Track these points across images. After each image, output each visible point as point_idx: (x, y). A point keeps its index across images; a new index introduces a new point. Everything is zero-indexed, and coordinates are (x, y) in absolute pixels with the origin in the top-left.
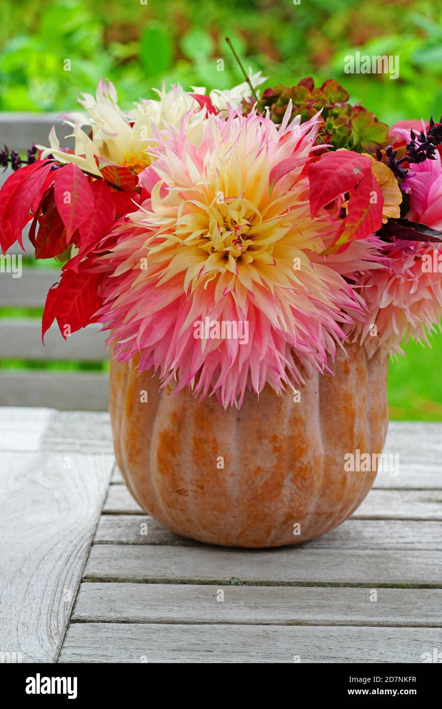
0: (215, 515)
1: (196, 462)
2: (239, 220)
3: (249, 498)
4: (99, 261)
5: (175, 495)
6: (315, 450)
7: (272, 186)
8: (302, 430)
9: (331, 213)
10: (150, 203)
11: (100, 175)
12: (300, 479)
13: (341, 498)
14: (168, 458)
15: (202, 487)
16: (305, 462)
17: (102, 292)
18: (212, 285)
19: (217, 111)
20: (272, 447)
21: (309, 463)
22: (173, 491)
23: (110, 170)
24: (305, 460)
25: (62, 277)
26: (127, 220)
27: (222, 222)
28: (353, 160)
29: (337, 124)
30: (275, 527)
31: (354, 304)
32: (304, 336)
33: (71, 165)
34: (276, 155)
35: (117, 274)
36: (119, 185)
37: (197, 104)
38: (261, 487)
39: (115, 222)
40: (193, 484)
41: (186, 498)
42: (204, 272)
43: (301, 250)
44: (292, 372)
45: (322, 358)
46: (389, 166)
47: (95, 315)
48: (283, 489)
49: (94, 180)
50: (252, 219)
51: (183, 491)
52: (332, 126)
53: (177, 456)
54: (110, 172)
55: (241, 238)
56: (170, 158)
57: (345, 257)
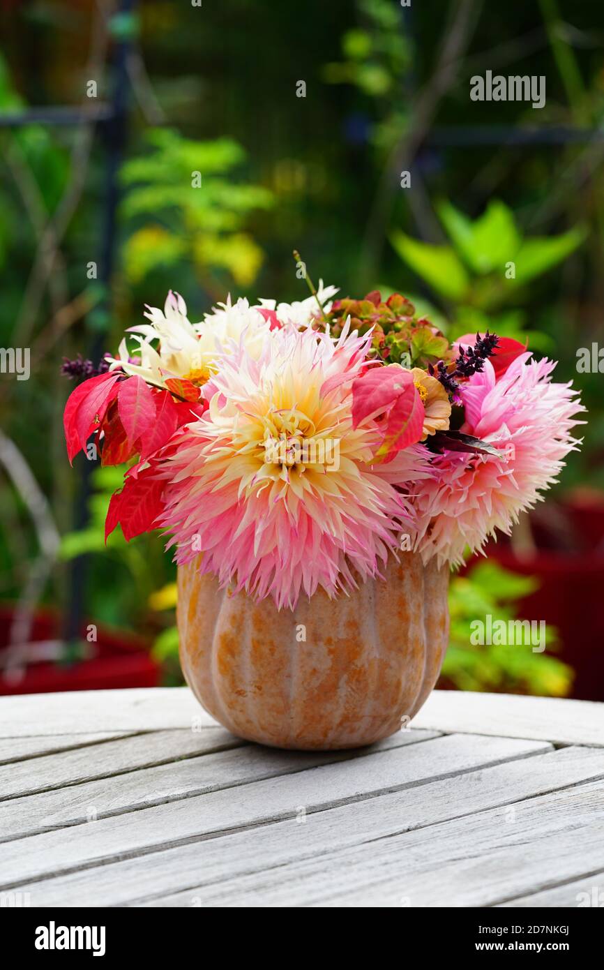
0: (273, 716)
1: (254, 663)
2: (293, 431)
3: (305, 699)
4: (161, 468)
5: (234, 696)
6: (369, 654)
7: (322, 399)
8: (356, 634)
9: (380, 426)
10: (208, 415)
11: (165, 386)
12: (354, 681)
13: (396, 700)
14: (228, 659)
15: (260, 688)
16: (359, 665)
17: (165, 499)
18: (266, 493)
19: (282, 324)
20: (327, 650)
21: (363, 666)
22: (232, 692)
23: (174, 382)
24: (359, 663)
25: (124, 484)
26: (186, 430)
27: (276, 433)
28: (395, 376)
29: (398, 338)
30: (331, 729)
31: (406, 512)
32: (353, 541)
33: (136, 377)
34: (331, 369)
35: (176, 480)
36: (183, 396)
37: (262, 319)
38: (316, 688)
39: (176, 431)
40: (252, 685)
41: (245, 698)
42: (257, 480)
43: (352, 460)
44: (345, 577)
45: (373, 562)
46: (439, 380)
47: (157, 519)
48: (338, 690)
49: (160, 391)
50: (306, 431)
51: (242, 692)
52: (392, 340)
53: (236, 657)
54: (174, 384)
56: (225, 371)
57: (393, 467)
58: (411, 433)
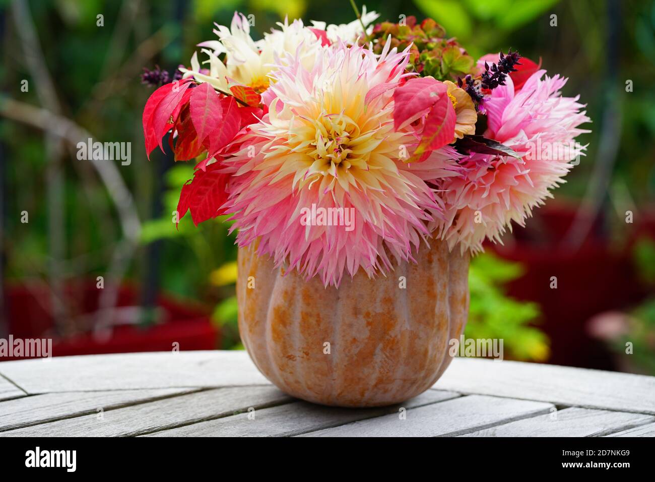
0: (318, 378)
1: (303, 332)
2: (341, 133)
3: (345, 364)
4: (226, 163)
5: (285, 360)
6: (401, 326)
7: (366, 105)
8: (391, 309)
9: (416, 130)
10: (268, 118)
11: (231, 93)
12: (388, 349)
13: (424, 366)
14: (280, 328)
15: (307, 354)
16: (393, 335)
17: (228, 190)
18: (316, 186)
19: (331, 43)
20: (366, 322)
21: (396, 336)
22: (284, 356)
23: (238, 89)
24: (392, 333)
25: (194, 176)
26: (248, 130)
27: (326, 134)
28: (432, 86)
29: (431, 56)
30: (368, 389)
31: (436, 205)
32: (391, 229)
33: (205, 84)
34: (374, 79)
35: (238, 174)
36: (246, 101)
37: (315, 37)
38: (356, 355)
39: (240, 130)
40: (300, 351)
41: (295, 362)
42: (309, 174)
43: (391, 159)
44: (383, 260)
45: (407, 247)
46: (467, 91)
47: (221, 207)
48: (375, 357)
49: (226, 96)
50: (352, 133)
51: (292, 357)
52: (426, 57)
53: (288, 327)
54: (238, 91)
55: (341, 147)
56: (282, 80)
57: (427, 166)
58: (445, 135)
